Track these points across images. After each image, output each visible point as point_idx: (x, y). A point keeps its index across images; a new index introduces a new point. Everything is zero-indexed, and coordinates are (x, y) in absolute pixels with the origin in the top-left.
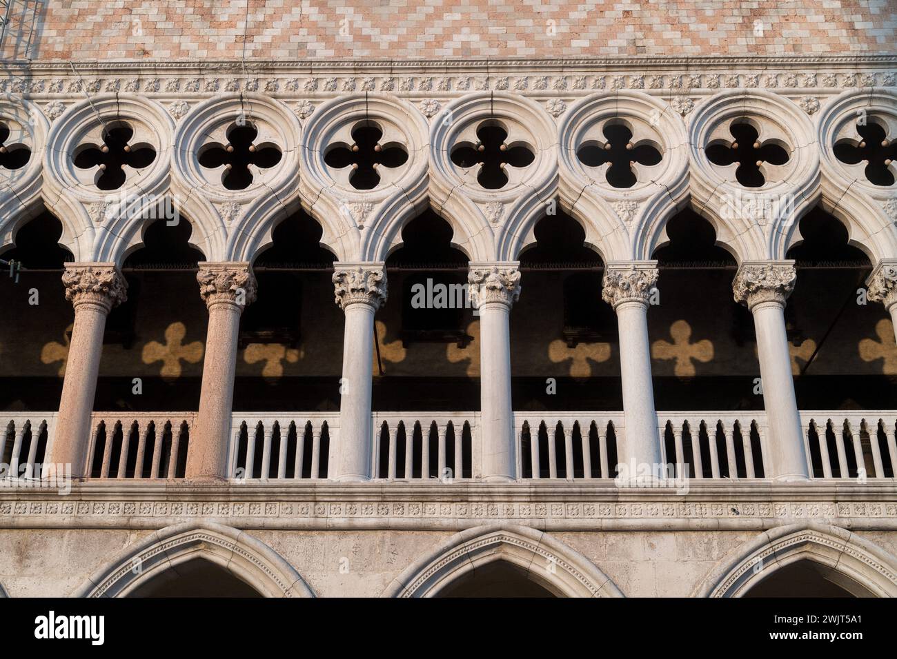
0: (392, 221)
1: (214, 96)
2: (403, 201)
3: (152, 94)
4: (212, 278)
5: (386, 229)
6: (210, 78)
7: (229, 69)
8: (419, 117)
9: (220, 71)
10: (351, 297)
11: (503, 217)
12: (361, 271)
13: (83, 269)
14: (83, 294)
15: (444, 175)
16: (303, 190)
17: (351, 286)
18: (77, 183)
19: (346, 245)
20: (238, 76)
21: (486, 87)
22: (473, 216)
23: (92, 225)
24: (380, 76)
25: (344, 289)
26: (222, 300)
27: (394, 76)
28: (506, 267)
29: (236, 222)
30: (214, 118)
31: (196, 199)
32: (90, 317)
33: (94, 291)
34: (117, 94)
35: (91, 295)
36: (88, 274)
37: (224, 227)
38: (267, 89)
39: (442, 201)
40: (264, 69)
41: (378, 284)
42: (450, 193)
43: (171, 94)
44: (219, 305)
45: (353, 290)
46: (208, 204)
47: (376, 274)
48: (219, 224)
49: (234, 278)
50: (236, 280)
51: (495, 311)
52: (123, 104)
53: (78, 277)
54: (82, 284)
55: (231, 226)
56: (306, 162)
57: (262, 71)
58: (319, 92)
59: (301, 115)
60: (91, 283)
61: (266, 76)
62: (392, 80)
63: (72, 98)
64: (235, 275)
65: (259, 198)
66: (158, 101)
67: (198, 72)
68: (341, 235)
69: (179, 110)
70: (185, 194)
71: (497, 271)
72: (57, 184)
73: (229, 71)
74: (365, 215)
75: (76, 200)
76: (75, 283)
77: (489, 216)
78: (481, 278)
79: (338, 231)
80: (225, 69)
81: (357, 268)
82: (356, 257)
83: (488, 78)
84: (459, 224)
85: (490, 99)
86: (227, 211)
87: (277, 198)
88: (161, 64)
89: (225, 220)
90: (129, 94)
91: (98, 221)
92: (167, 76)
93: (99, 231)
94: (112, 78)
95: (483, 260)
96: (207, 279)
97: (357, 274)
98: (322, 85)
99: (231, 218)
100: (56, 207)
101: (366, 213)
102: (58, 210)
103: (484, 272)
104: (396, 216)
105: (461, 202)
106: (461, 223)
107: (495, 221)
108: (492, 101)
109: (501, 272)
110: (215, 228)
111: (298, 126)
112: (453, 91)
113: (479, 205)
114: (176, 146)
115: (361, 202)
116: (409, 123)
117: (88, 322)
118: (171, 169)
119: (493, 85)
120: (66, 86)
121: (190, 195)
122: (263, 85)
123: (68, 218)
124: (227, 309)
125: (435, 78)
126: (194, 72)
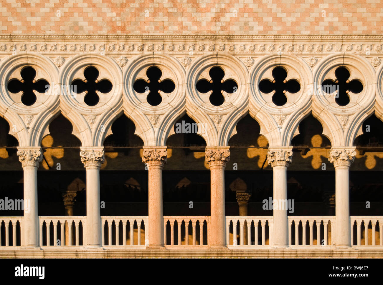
0: (294, 124)
1: (203, 54)
2: (300, 113)
3: (171, 53)
4: (213, 154)
5: (292, 128)
6: (200, 43)
7: (211, 39)
8: (308, 67)
9: (205, 40)
10: (277, 163)
11: (349, 123)
12: (282, 151)
13: (152, 150)
14: (153, 162)
15: (320, 99)
16: (251, 107)
17: (278, 159)
18: (140, 102)
19: (273, 136)
20: (215, 43)
21: (341, 50)
22: (334, 122)
23: (152, 126)
24: (287, 43)
25: (274, 159)
26: (218, 165)
27: (295, 43)
28: (349, 149)
29: (221, 125)
30: (203, 65)
31: (200, 113)
32: (157, 172)
33: (158, 160)
34: (154, 52)
35: (157, 162)
36: (155, 152)
37: (216, 128)
38: (230, 50)
39: (318, 113)
40: (228, 39)
41: (289, 157)
42: (323, 109)
43: (181, 53)
44: (217, 167)
45: (278, 160)
46: (207, 116)
47: (289, 153)
48: (213, 127)
49: (223, 154)
50: (224, 155)
51: (344, 170)
52: (156, 57)
53: (150, 153)
54: (152, 157)
55: (219, 127)
56: (252, 92)
57: (227, 40)
58: (256, 52)
59: (248, 66)
60: (157, 157)
61: (229, 43)
62: (293, 45)
63: (131, 54)
64: (223, 153)
65: (231, 113)
66: (175, 56)
67: (194, 40)
68: (270, 131)
69: (187, 62)
70: (195, 110)
71: (345, 151)
72: (131, 105)
73: (210, 40)
74: (282, 122)
75: (142, 113)
76: (149, 156)
77: (342, 123)
78: (338, 155)
79: (269, 129)
80: (208, 39)
81: (280, 150)
82: (279, 143)
83: (342, 45)
84: (326, 125)
85: (343, 56)
86: (216, 120)
87: (239, 112)
88: (175, 36)
89: (216, 124)
90: (160, 53)
91: (155, 124)
92: (178, 43)
93: (157, 130)
94: (149, 43)
95: (338, 145)
96: (211, 155)
97: (280, 153)
98: (258, 47)
99: (218, 123)
100: (131, 115)
101: (283, 120)
102: (133, 117)
103: (339, 152)
104: (297, 121)
105: (328, 115)
106: (328, 125)
107: (345, 125)
108: (344, 57)
109: (347, 152)
110: (211, 128)
111: (247, 71)
112: (324, 52)
113: (337, 116)
114: (187, 83)
115: (280, 115)
116: (302, 69)
117: (157, 175)
118: (186, 96)
119: (345, 48)
120: (127, 47)
121: (197, 110)
122: (227, 48)
123: (138, 121)
124: (220, 168)
125: (315, 44)
126: (192, 40)
